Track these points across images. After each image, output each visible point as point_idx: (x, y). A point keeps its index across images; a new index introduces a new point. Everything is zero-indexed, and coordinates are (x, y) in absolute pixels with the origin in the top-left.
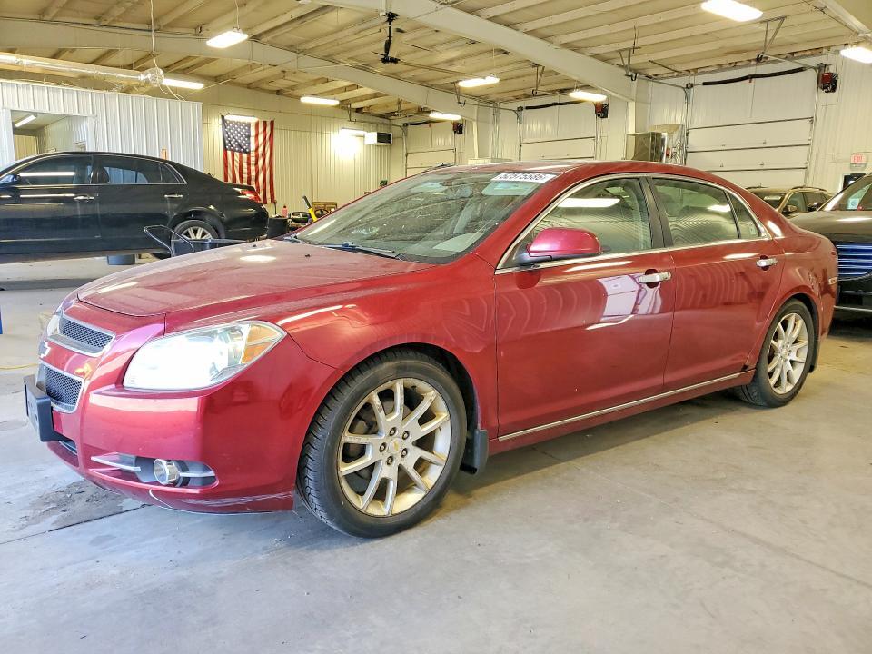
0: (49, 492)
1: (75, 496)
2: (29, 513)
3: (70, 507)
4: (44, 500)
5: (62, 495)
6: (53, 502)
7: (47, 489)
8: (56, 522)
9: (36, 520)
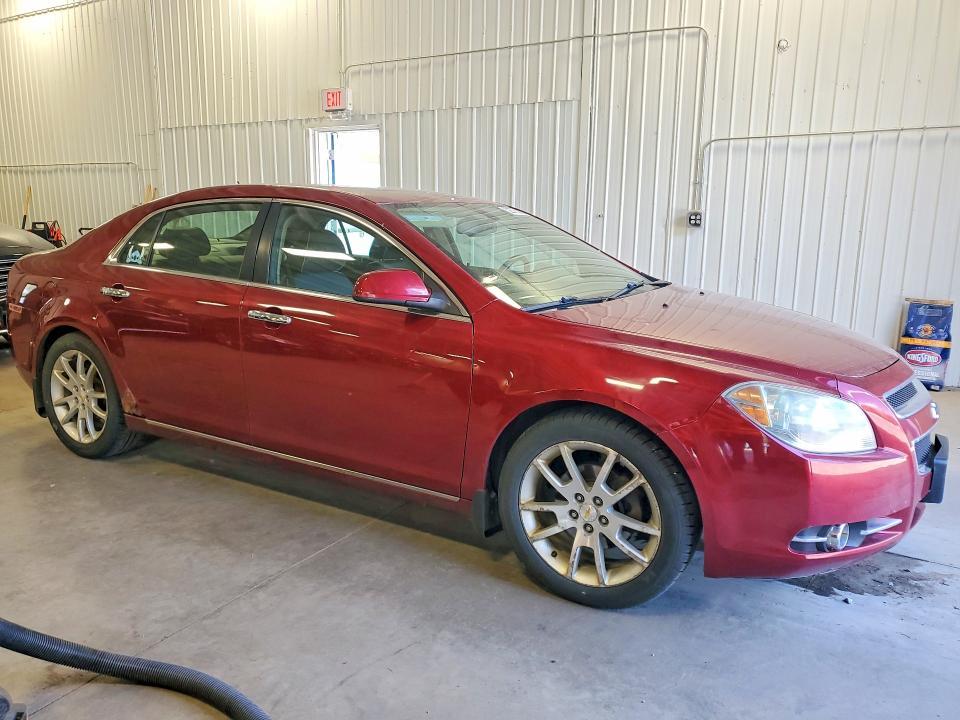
0: (908, 599)
1: (885, 580)
2: (938, 587)
3: (897, 573)
4: (918, 592)
5: (898, 588)
6: (910, 585)
7: (908, 603)
8: (917, 565)
9: (935, 576)
